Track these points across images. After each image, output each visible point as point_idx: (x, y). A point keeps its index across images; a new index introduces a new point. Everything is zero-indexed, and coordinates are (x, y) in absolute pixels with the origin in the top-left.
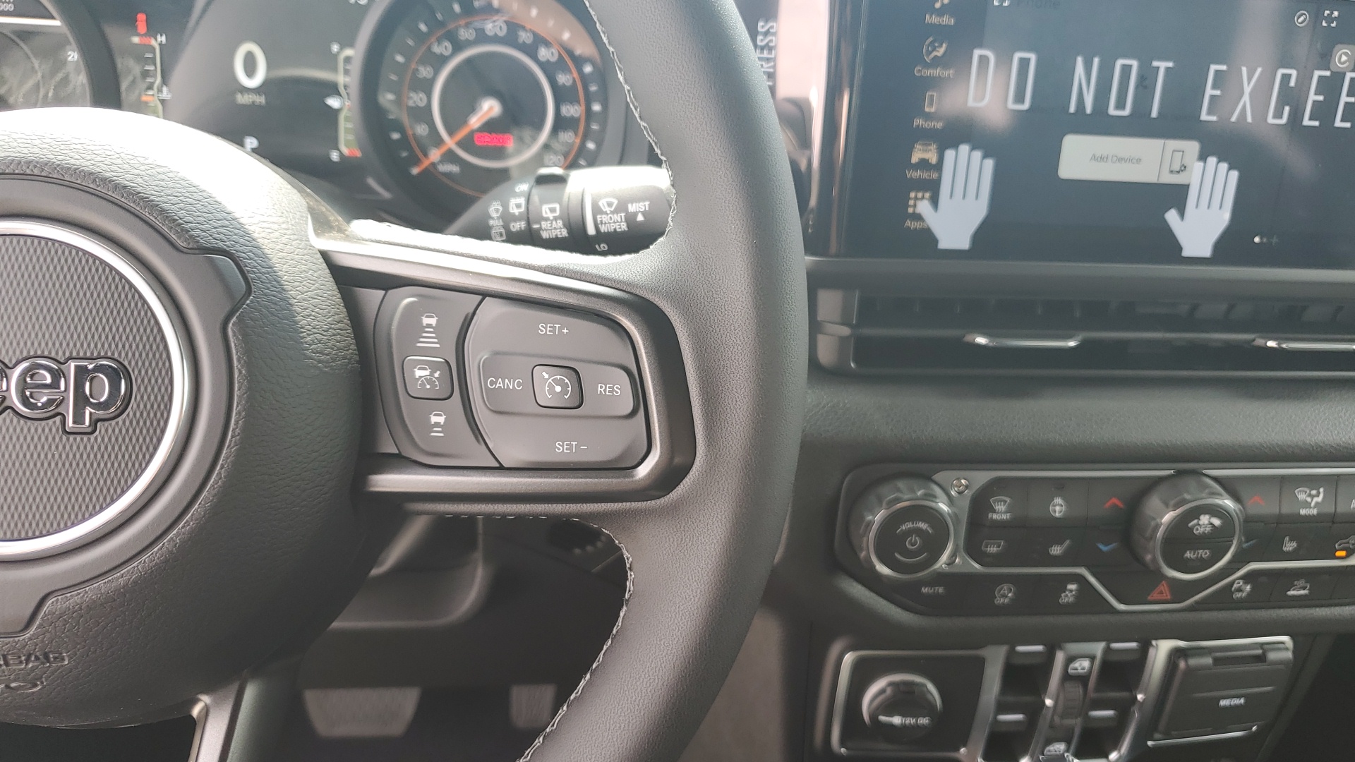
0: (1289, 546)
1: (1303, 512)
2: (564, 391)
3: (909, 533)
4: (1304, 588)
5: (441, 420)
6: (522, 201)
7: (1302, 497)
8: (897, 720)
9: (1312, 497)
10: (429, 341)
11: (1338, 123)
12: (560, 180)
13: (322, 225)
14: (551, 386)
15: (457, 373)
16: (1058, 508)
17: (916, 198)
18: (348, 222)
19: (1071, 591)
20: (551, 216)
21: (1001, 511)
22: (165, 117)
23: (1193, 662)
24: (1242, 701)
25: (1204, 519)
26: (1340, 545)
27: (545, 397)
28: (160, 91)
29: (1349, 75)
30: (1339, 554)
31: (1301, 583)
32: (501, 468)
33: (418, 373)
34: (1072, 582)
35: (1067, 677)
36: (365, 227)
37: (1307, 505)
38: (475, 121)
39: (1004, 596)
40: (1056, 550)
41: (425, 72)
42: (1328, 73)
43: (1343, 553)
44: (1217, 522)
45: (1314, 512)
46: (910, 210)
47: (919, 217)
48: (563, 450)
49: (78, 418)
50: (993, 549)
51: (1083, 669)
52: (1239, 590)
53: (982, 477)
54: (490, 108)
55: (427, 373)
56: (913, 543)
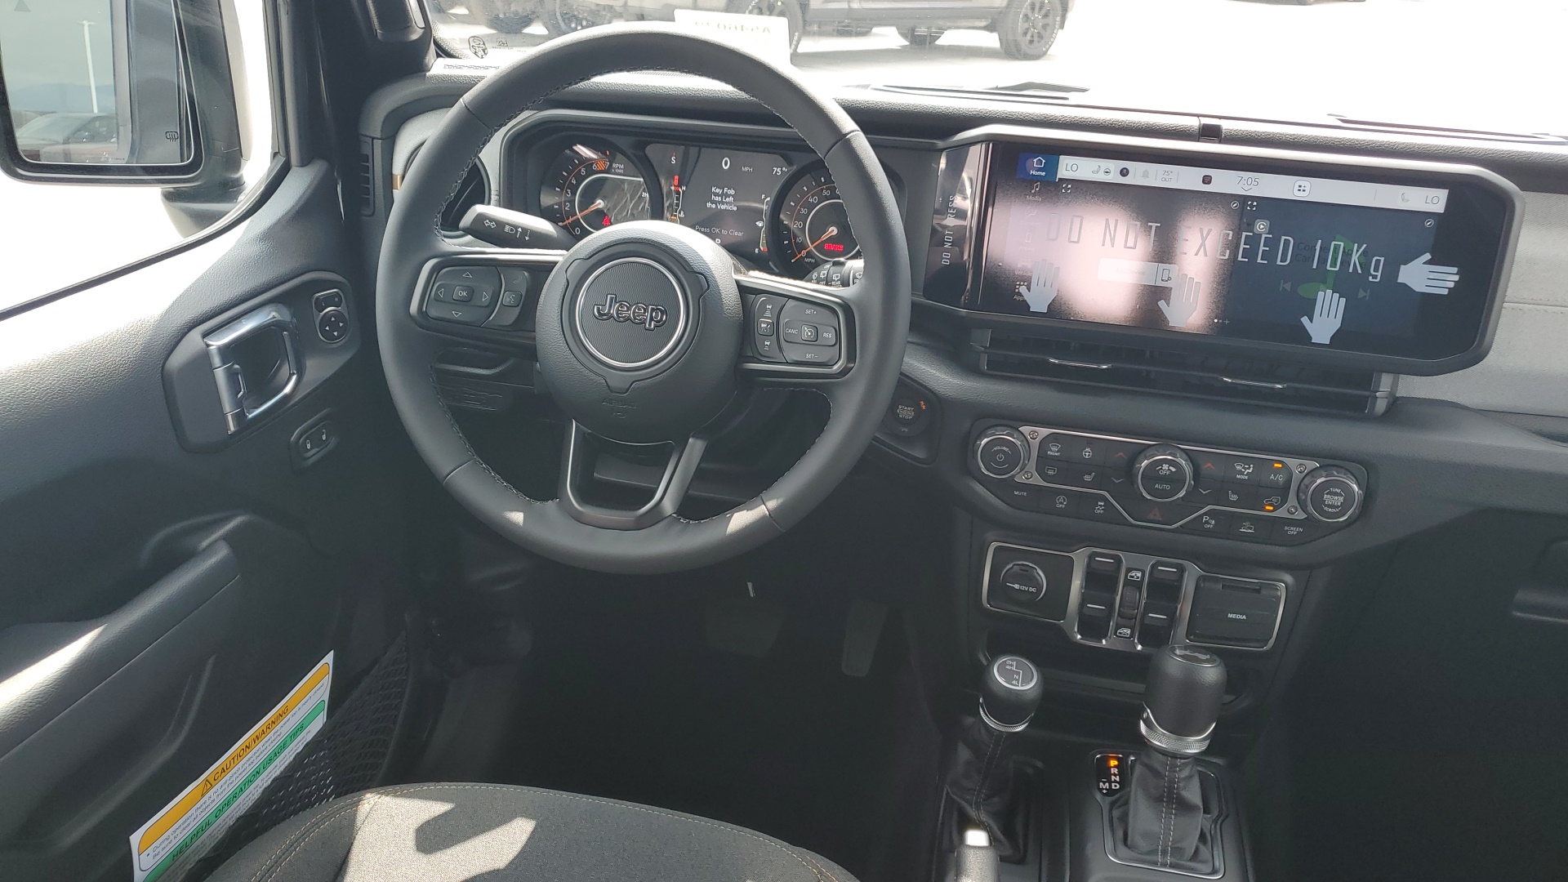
0: (1234, 498)
1: (1238, 477)
2: (812, 335)
3: (998, 452)
4: (1251, 529)
5: (768, 343)
6: (826, 272)
7: (1239, 468)
8: (1016, 586)
9: (1245, 469)
10: (768, 314)
11: (1259, 261)
12: (842, 264)
13: (737, 271)
14: (807, 332)
15: (776, 325)
16: (1087, 453)
17: (1020, 285)
18: (748, 271)
19: (1101, 506)
20: (836, 279)
21: (1054, 451)
22: (680, 224)
23: (1208, 584)
24: (1244, 617)
25: (1165, 467)
26: (1267, 501)
27: (805, 337)
28: (680, 213)
29: (1264, 236)
30: (1268, 508)
31: (1247, 524)
32: (787, 363)
33: (763, 325)
34: (1101, 501)
35: (1127, 583)
36: (754, 273)
37: (1242, 473)
38: (824, 237)
39: (1061, 503)
40: (1087, 478)
41: (803, 211)
42: (1251, 234)
43: (1271, 508)
44: (1173, 469)
45: (1246, 477)
46: (1017, 291)
47: (1020, 294)
48: (809, 357)
49: (650, 325)
50: (1051, 473)
51: (1138, 578)
52: (1207, 522)
53: (1044, 432)
54: (833, 231)
55: (765, 325)
56: (1001, 457)
